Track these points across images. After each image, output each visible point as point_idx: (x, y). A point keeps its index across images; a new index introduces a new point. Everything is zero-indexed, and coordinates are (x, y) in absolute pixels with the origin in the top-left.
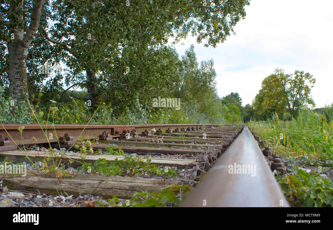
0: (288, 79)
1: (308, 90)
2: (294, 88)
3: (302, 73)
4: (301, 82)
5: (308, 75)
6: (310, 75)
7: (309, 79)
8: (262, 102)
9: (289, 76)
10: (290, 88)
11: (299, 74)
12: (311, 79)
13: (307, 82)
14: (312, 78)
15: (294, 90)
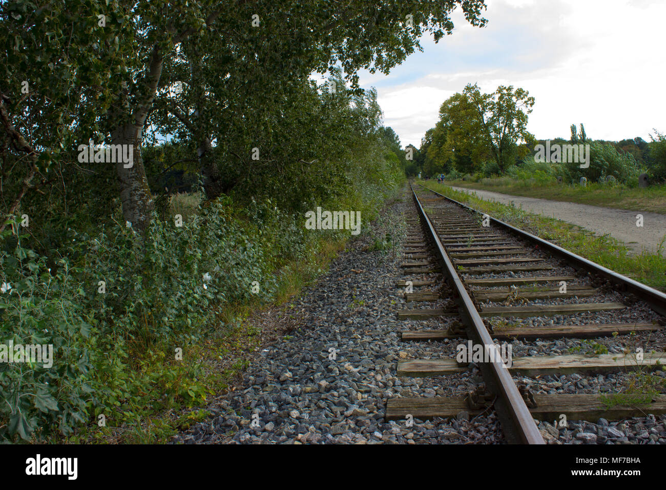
0: (488, 101)
1: (522, 118)
2: (499, 116)
3: (510, 89)
4: (511, 106)
5: (520, 93)
6: (524, 92)
7: (522, 99)
8: (443, 143)
9: (489, 96)
10: (493, 117)
11: (505, 91)
12: (526, 99)
13: (520, 105)
14: (529, 96)
15: (498, 120)
